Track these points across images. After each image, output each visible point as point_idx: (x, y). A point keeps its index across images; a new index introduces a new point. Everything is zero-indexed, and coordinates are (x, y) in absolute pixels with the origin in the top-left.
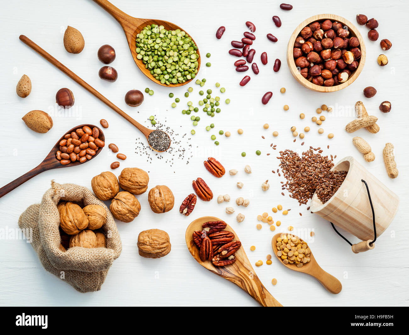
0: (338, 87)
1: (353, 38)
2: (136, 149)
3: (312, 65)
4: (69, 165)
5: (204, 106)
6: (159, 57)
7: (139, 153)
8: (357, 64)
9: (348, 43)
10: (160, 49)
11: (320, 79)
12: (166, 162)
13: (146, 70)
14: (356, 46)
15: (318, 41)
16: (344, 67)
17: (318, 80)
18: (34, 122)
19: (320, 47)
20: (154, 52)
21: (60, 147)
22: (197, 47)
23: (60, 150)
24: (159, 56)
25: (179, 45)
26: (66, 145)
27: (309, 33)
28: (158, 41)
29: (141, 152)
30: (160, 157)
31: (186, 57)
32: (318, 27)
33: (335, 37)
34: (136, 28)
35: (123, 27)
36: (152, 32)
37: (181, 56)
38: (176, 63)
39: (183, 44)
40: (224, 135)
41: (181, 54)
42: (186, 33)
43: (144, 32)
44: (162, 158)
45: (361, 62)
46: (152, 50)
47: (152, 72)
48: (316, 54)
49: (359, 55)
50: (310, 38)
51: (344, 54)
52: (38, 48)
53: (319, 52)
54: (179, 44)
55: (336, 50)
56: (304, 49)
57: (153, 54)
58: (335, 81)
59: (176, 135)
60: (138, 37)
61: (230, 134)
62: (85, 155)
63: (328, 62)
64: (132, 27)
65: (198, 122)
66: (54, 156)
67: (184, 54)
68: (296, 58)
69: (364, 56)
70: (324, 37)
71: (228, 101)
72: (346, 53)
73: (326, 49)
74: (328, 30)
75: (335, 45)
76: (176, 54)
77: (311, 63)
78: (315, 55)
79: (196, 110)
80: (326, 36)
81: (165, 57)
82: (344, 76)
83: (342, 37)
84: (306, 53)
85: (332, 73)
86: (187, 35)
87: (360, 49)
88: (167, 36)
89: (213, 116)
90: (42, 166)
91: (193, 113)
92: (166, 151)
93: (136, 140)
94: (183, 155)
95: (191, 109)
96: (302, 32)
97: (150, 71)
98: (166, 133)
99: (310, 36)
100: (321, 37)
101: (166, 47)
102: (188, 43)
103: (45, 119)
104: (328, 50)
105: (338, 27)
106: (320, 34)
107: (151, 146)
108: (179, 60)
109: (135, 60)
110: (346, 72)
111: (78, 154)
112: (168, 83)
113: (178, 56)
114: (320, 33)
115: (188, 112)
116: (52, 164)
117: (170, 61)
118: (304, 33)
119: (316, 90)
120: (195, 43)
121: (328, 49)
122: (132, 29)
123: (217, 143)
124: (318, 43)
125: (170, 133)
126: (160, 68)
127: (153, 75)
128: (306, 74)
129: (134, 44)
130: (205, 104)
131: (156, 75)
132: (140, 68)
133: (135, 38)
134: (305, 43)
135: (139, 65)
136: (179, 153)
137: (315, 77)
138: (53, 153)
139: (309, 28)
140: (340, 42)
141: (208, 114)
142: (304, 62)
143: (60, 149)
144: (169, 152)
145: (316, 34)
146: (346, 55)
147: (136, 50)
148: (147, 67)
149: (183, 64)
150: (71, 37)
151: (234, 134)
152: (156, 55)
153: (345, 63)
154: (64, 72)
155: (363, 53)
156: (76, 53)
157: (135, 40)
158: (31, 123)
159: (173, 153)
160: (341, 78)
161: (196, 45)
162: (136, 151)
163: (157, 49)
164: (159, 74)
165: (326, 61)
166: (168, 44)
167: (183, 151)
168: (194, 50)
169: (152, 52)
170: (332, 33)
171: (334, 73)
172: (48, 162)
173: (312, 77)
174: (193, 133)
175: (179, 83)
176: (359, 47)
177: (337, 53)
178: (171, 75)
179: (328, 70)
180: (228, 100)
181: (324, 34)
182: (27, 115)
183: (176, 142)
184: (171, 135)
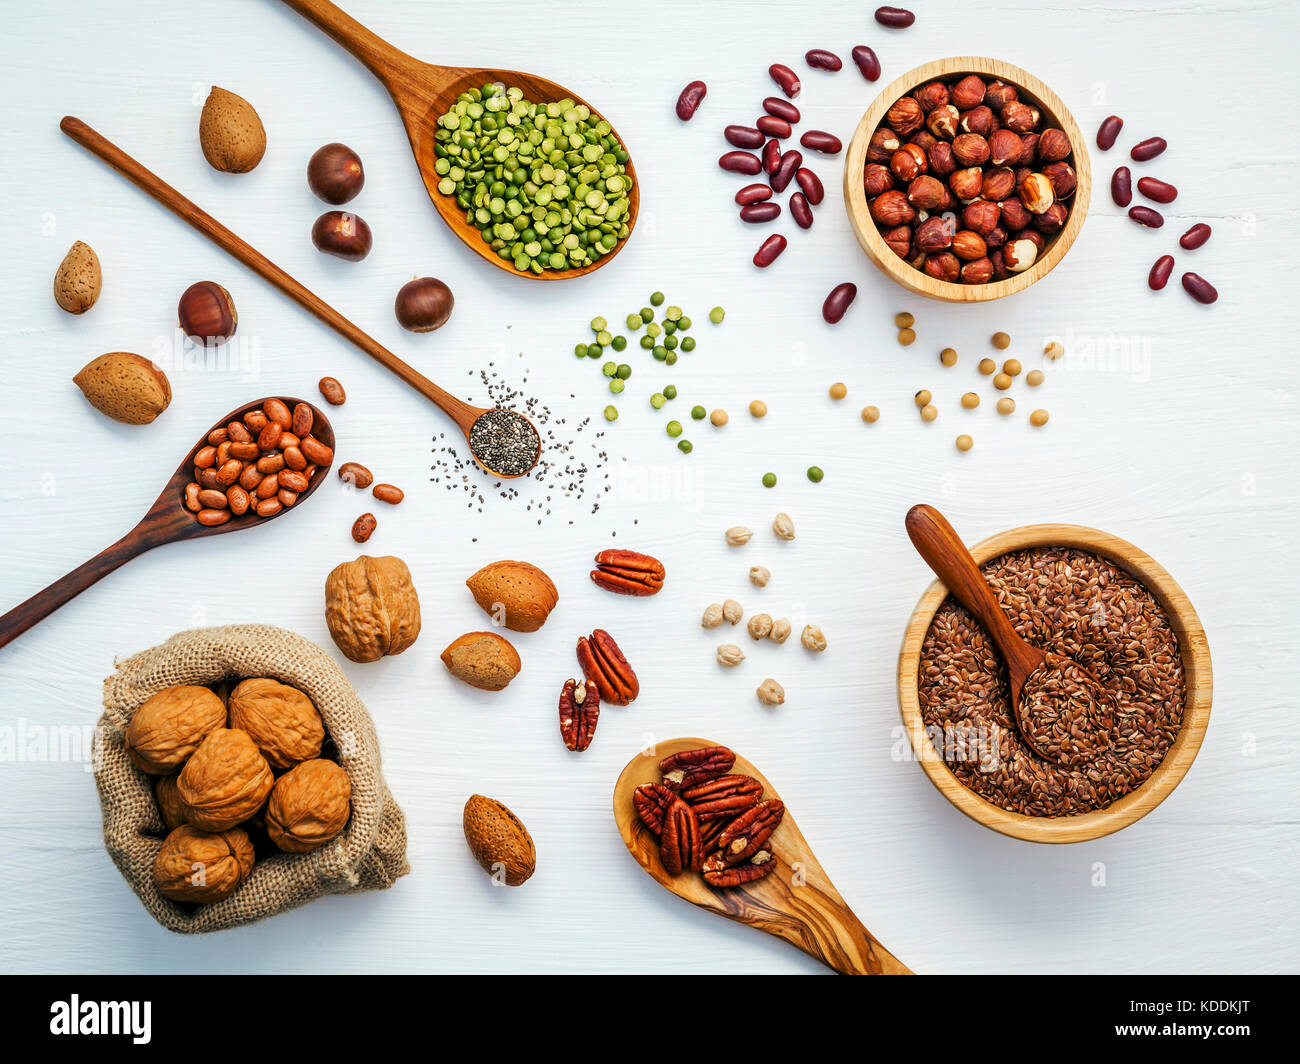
0: (1005, 287)
1: (1049, 133)
2: (433, 468)
3: (923, 216)
4: (224, 528)
5: (643, 330)
6: (508, 186)
7: (444, 482)
8: (1062, 212)
9: (1037, 149)
10: (512, 163)
11: (949, 259)
12: (529, 508)
13: (470, 228)
14: (1062, 156)
15: (941, 143)
16: (1024, 222)
17: (941, 263)
18: (112, 390)
19: (948, 159)
20: (493, 170)
21: (196, 470)
22: (628, 154)
23: (195, 482)
24: (508, 184)
25: (570, 147)
26: (214, 465)
27: (914, 116)
28: (506, 136)
29: (448, 477)
30: (508, 493)
31: (593, 185)
32: (941, 98)
33: (994, 129)
34: (435, 97)
35: (394, 96)
36: (486, 110)
37: (578, 181)
38: (563, 204)
39: (584, 146)
40: (707, 420)
41: (575, 176)
42: (592, 112)
43: (461, 107)
44: (516, 494)
45: (1076, 207)
46: (486, 166)
47: (487, 234)
48: (935, 182)
49: (1069, 184)
50: (916, 132)
51: (1023, 183)
52: (120, 158)
53: (946, 177)
54: (570, 145)
55: (999, 169)
56: (899, 169)
57: (490, 178)
58: (994, 265)
59: (558, 422)
60: (441, 124)
61: (727, 417)
62: (276, 494)
63: (975, 209)
64: (422, 93)
65: (626, 383)
66: (180, 501)
67: (587, 175)
68: (872, 196)
69: (1085, 190)
70: (960, 130)
71: (718, 316)
72: (1029, 180)
73: (967, 168)
74: (972, 109)
75: (995, 155)
76: (561, 176)
77: (921, 211)
78: (933, 187)
79: (618, 345)
80: (966, 128)
81: (529, 185)
82: (1024, 250)
83: (1015, 129)
84: (906, 179)
85: (985, 240)
86: (595, 118)
87: (1072, 165)
88: (533, 120)
89: (671, 362)
90: (141, 534)
91: (609, 355)
92: (528, 475)
93: (434, 439)
94: (580, 486)
95: (604, 340)
96: (891, 114)
97: (482, 230)
98: (528, 417)
99: (916, 126)
100: (951, 130)
101: (530, 155)
102: (599, 143)
103: (148, 380)
104: (972, 171)
105: (1004, 97)
106: (948, 119)
107: (480, 458)
108: (571, 196)
109: (433, 197)
110: (1029, 238)
111: (253, 490)
112: (538, 268)
113: (567, 182)
114: (948, 116)
115: (594, 352)
116: (171, 528)
117: (543, 197)
118: (896, 116)
119: (937, 294)
120: (620, 142)
121: (972, 166)
122: (424, 101)
123: (685, 444)
124: (941, 149)
125: (540, 417)
126: (511, 221)
127: (490, 243)
128: (904, 246)
129: (429, 147)
130: (645, 326)
131: (500, 243)
132: (450, 223)
133: (431, 128)
134: (900, 149)
135: (446, 213)
136: (567, 479)
137: (934, 254)
138: (176, 491)
139: (913, 100)
140: (1010, 146)
141: (657, 357)
142: (899, 207)
143: (197, 475)
144: (537, 478)
145: (937, 121)
146: (1029, 186)
147: (435, 166)
148: (470, 217)
149: (582, 208)
150: (222, 122)
151: (738, 417)
152: (500, 180)
153: (1025, 209)
154: (203, 233)
155: (1081, 180)
156: (240, 172)
157: (431, 133)
158: (103, 392)
159: (549, 478)
160: (1014, 256)
161: (623, 149)
162: (434, 474)
163: (503, 163)
164: (511, 241)
165: (966, 205)
166: (536, 147)
167: (579, 471)
168: (620, 161)
169: (487, 170)
170: (984, 116)
171: (993, 243)
172: (159, 521)
173: (923, 255)
174: (610, 415)
175: (572, 267)
176: (1070, 160)
177: (1002, 180)
178: (546, 243)
179: (973, 234)
180: (717, 310)
181: (961, 120)
182: (88, 369)
183: (559, 445)
184: (543, 423)
